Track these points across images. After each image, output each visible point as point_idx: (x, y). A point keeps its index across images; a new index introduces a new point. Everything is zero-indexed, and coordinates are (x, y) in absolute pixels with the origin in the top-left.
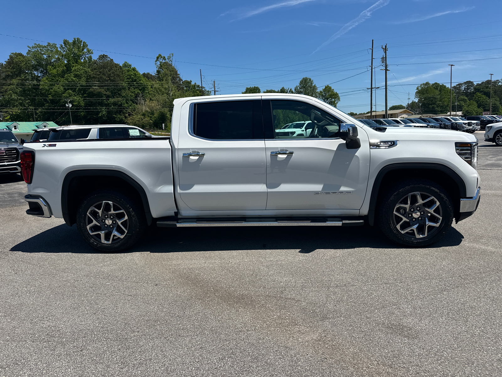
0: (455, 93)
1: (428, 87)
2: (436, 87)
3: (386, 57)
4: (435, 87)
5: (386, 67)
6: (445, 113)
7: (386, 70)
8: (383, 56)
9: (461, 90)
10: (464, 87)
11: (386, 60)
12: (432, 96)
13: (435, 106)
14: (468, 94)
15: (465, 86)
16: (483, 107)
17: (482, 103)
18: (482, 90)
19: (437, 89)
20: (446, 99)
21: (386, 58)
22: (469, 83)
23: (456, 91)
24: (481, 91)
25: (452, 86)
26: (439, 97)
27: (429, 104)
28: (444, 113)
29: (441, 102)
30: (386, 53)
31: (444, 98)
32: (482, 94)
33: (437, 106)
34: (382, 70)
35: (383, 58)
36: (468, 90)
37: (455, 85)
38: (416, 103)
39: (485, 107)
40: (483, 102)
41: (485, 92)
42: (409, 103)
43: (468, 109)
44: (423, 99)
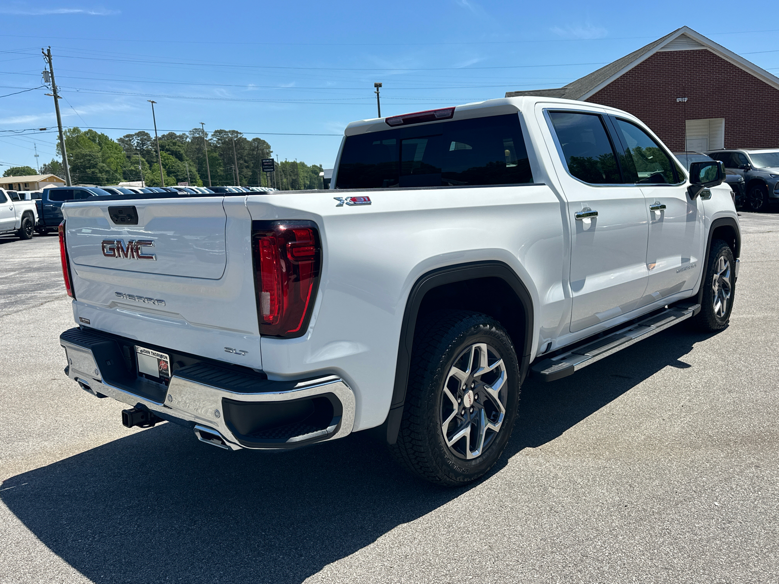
0: (124, 150)
1: (78, 136)
2: (93, 137)
3: (51, 70)
4: (91, 138)
5: (55, 91)
6: (114, 183)
7: (56, 97)
8: (45, 69)
9: (132, 145)
10: (136, 141)
11: (52, 77)
12: (88, 153)
13: (97, 171)
14: (145, 152)
15: (138, 140)
16: (174, 176)
17: (172, 168)
18: (167, 147)
19: (94, 141)
20: (112, 159)
21: (52, 73)
22: (143, 135)
23: (125, 146)
24: (167, 149)
25: (159, 135)
26: (100, 154)
27: (85, 168)
28: (112, 183)
29: (104, 164)
30: (50, 62)
31: (109, 157)
32: (169, 154)
33: (100, 170)
34: (48, 95)
35: (45, 72)
36: (143, 146)
37: (122, 137)
38: (60, 164)
39: (177, 175)
40: (174, 168)
41: (173, 151)
42: (47, 164)
43: (152, 177)
44: (72, 157)
